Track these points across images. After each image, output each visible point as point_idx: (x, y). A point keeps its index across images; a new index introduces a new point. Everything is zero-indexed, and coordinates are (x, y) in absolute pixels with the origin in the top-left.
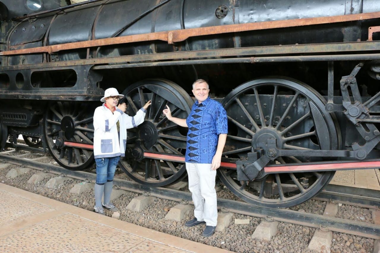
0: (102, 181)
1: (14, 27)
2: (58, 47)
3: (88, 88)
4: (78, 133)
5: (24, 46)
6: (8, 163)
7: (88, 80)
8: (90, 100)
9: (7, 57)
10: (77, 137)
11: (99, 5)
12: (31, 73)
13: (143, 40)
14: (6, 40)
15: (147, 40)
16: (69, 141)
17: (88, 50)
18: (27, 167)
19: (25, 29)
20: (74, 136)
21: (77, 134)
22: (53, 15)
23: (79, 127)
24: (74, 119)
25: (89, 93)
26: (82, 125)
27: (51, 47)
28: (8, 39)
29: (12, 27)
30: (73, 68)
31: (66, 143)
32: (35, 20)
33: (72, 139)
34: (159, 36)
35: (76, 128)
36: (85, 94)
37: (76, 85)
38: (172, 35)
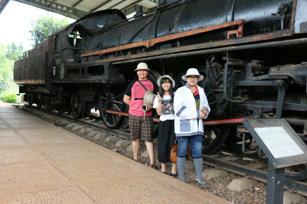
0: (180, 154)
1: (89, 39)
2: (104, 52)
3: (109, 75)
4: (115, 105)
5: (91, 51)
6: (83, 125)
7: (109, 71)
8: (111, 83)
9: (84, 58)
10: (113, 108)
11: (125, 24)
12: (88, 67)
13: (137, 46)
14: (84, 47)
15: (139, 46)
16: (109, 109)
17: (117, 52)
18: (91, 128)
19: (93, 40)
20: (112, 107)
21: (113, 106)
22: (106, 31)
23: (115, 101)
24: (112, 96)
25: (110, 78)
26: (117, 100)
27: (101, 51)
28: (85, 47)
29: (88, 39)
30: (103, 64)
31: (107, 111)
32: (98, 34)
33: (111, 109)
34: (143, 43)
35: (113, 101)
36: (107, 79)
37: (104, 74)
38: (148, 43)
